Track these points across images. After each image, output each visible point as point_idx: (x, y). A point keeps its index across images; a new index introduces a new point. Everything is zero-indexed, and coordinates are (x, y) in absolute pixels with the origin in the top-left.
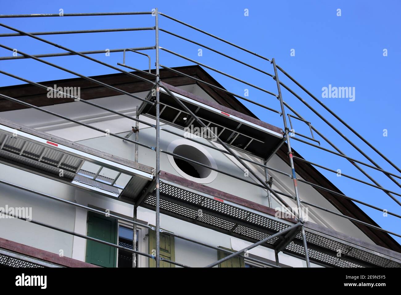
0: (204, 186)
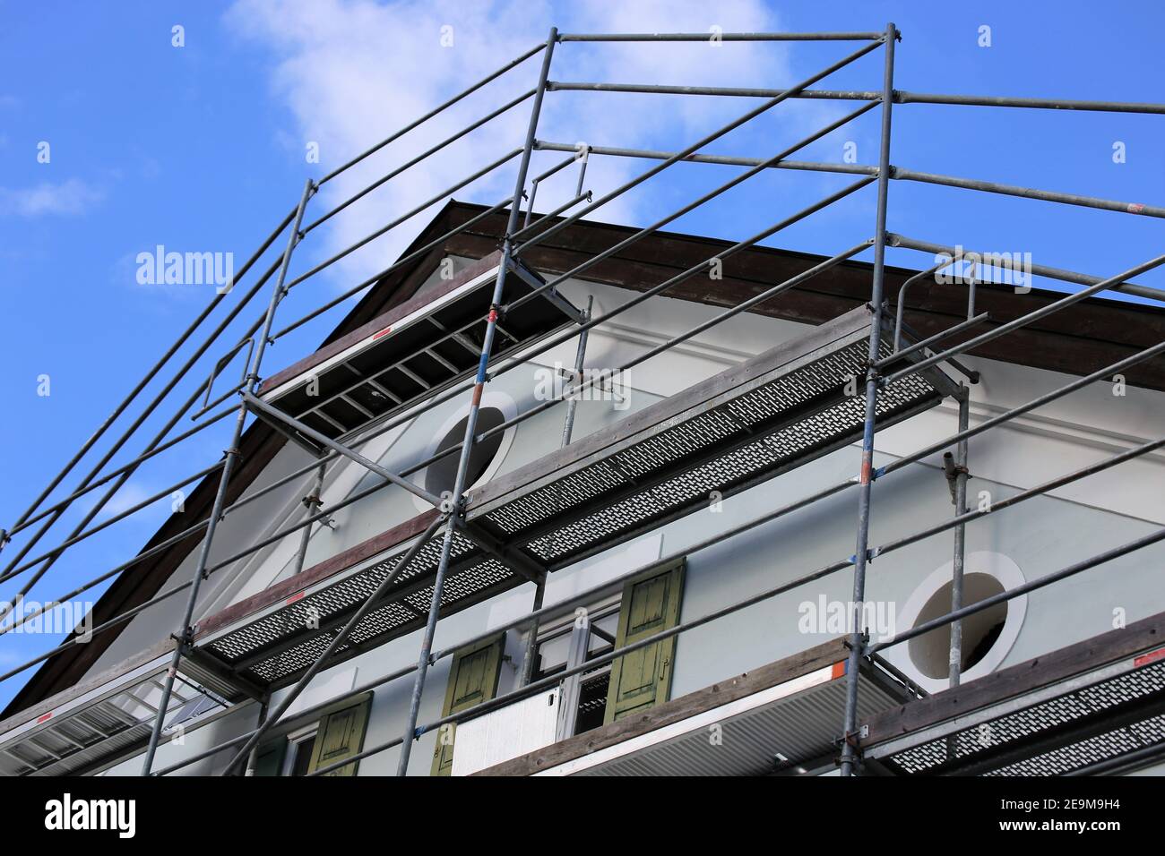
0: (274, 587)
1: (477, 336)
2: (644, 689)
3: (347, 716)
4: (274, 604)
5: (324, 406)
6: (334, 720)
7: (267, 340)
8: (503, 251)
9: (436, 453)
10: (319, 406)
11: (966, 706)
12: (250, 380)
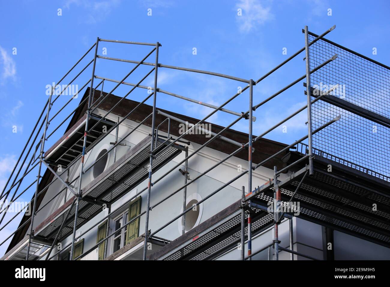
1: (81, 143)
2: (133, 236)
3: (78, 246)
4: (48, 223)
5: (62, 157)
6: (77, 248)
7: (45, 139)
8: (87, 113)
9: (96, 160)
10: (61, 157)
11: (166, 252)
12: (42, 153)
